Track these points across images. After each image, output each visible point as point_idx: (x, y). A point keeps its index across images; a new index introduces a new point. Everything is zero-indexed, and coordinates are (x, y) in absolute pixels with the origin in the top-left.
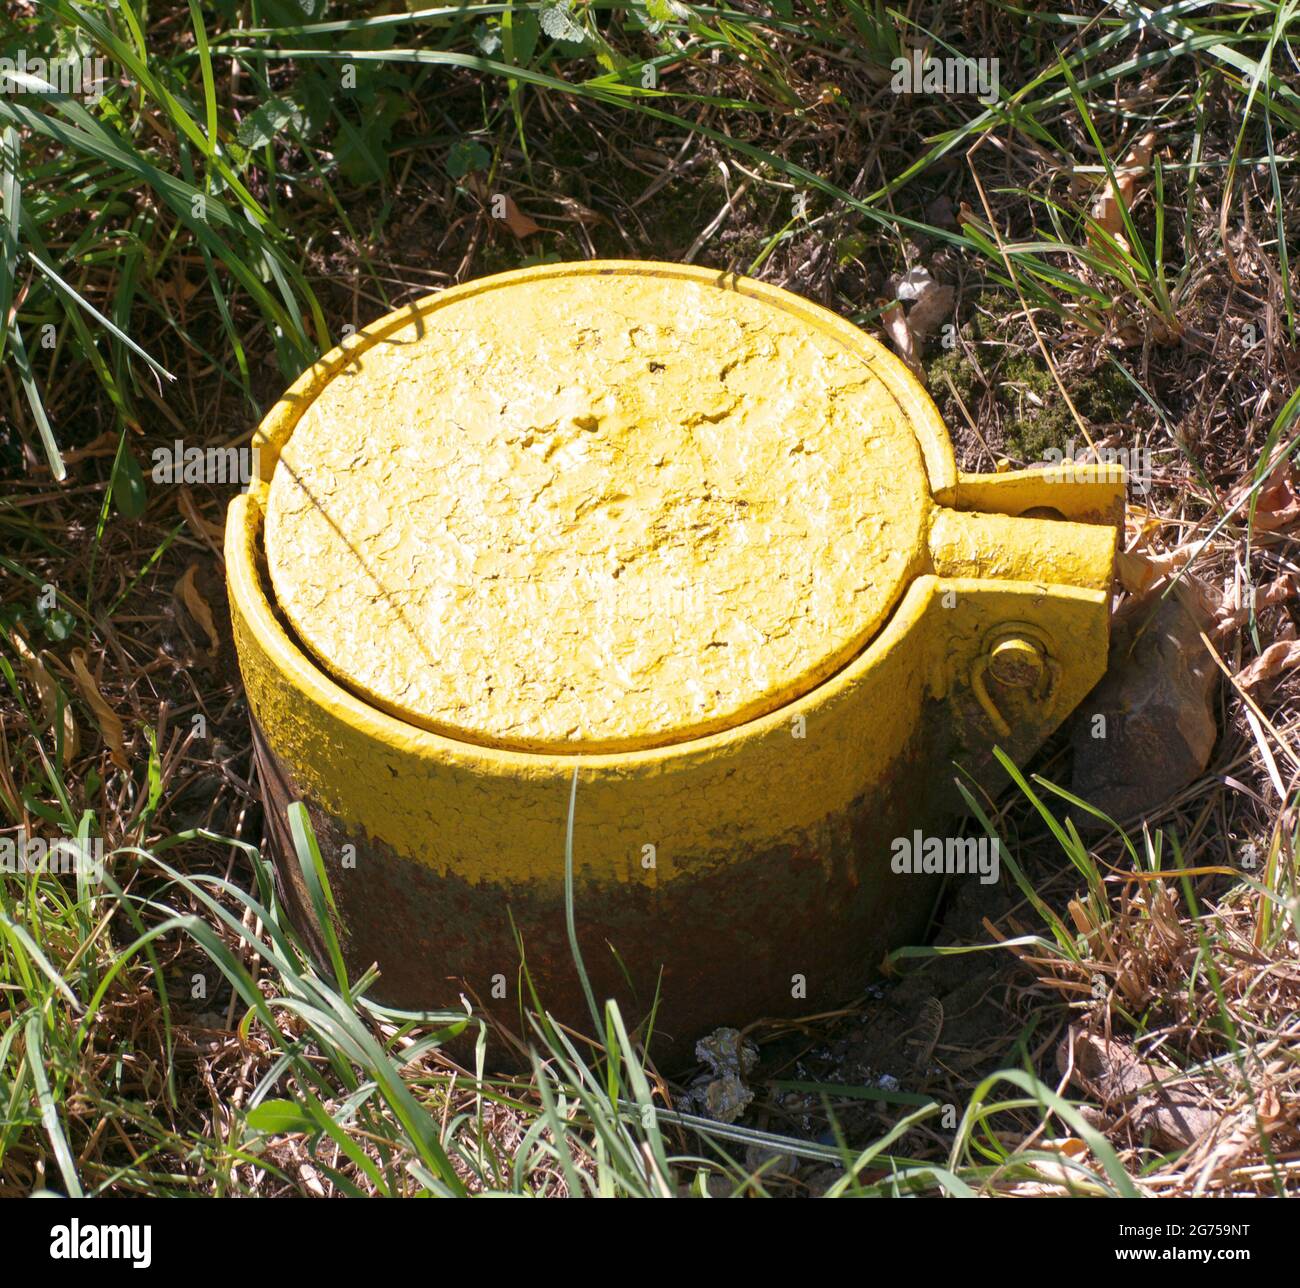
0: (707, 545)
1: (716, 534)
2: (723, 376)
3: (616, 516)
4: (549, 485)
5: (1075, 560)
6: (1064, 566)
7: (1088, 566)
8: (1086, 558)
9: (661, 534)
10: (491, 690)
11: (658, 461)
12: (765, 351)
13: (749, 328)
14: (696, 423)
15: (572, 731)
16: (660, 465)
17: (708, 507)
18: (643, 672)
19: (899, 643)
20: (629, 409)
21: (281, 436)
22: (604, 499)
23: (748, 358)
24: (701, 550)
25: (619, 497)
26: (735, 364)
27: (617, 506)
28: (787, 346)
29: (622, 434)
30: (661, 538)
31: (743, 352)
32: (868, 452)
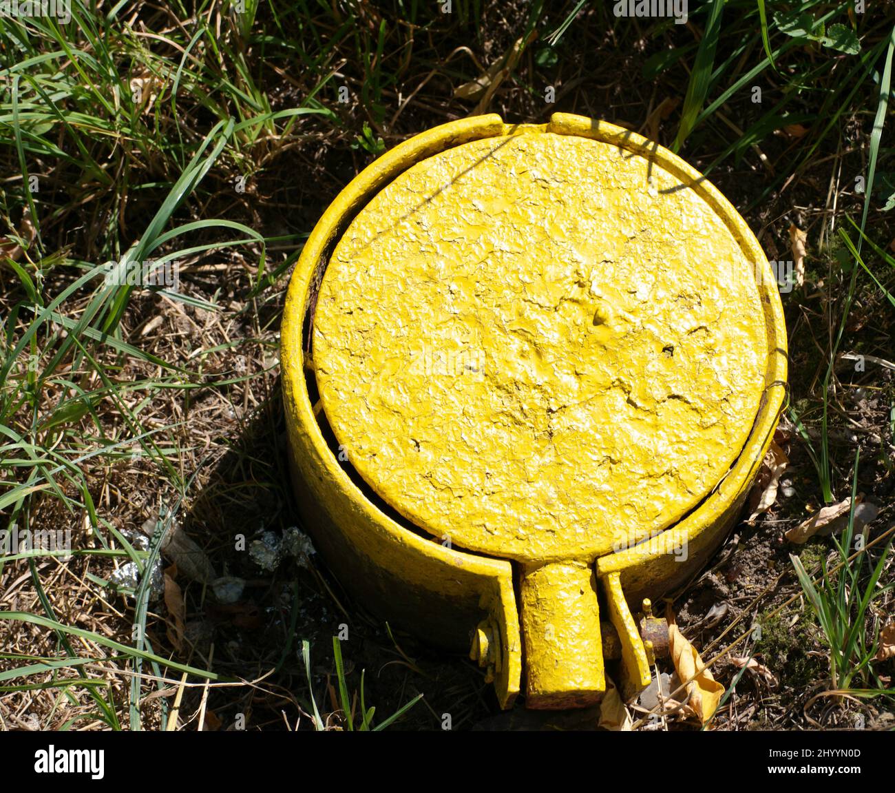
0: (506, 420)
1: (518, 423)
2: (674, 397)
3: (522, 356)
4: (541, 307)
5: (552, 665)
6: (546, 660)
7: (551, 676)
8: (555, 673)
9: (513, 388)
10: (351, 313)
11: (579, 371)
12: (705, 420)
13: (724, 404)
14: (623, 389)
15: (324, 371)
16: (577, 374)
17: (542, 413)
18: (383, 404)
19: (444, 563)
20: (621, 342)
21: (564, 129)
22: (535, 345)
23: (695, 409)
24: (502, 417)
25: (539, 353)
26: (687, 402)
27: (533, 355)
28: (715, 434)
29: (597, 342)
30: (508, 389)
31: (701, 405)
32: (621, 507)
